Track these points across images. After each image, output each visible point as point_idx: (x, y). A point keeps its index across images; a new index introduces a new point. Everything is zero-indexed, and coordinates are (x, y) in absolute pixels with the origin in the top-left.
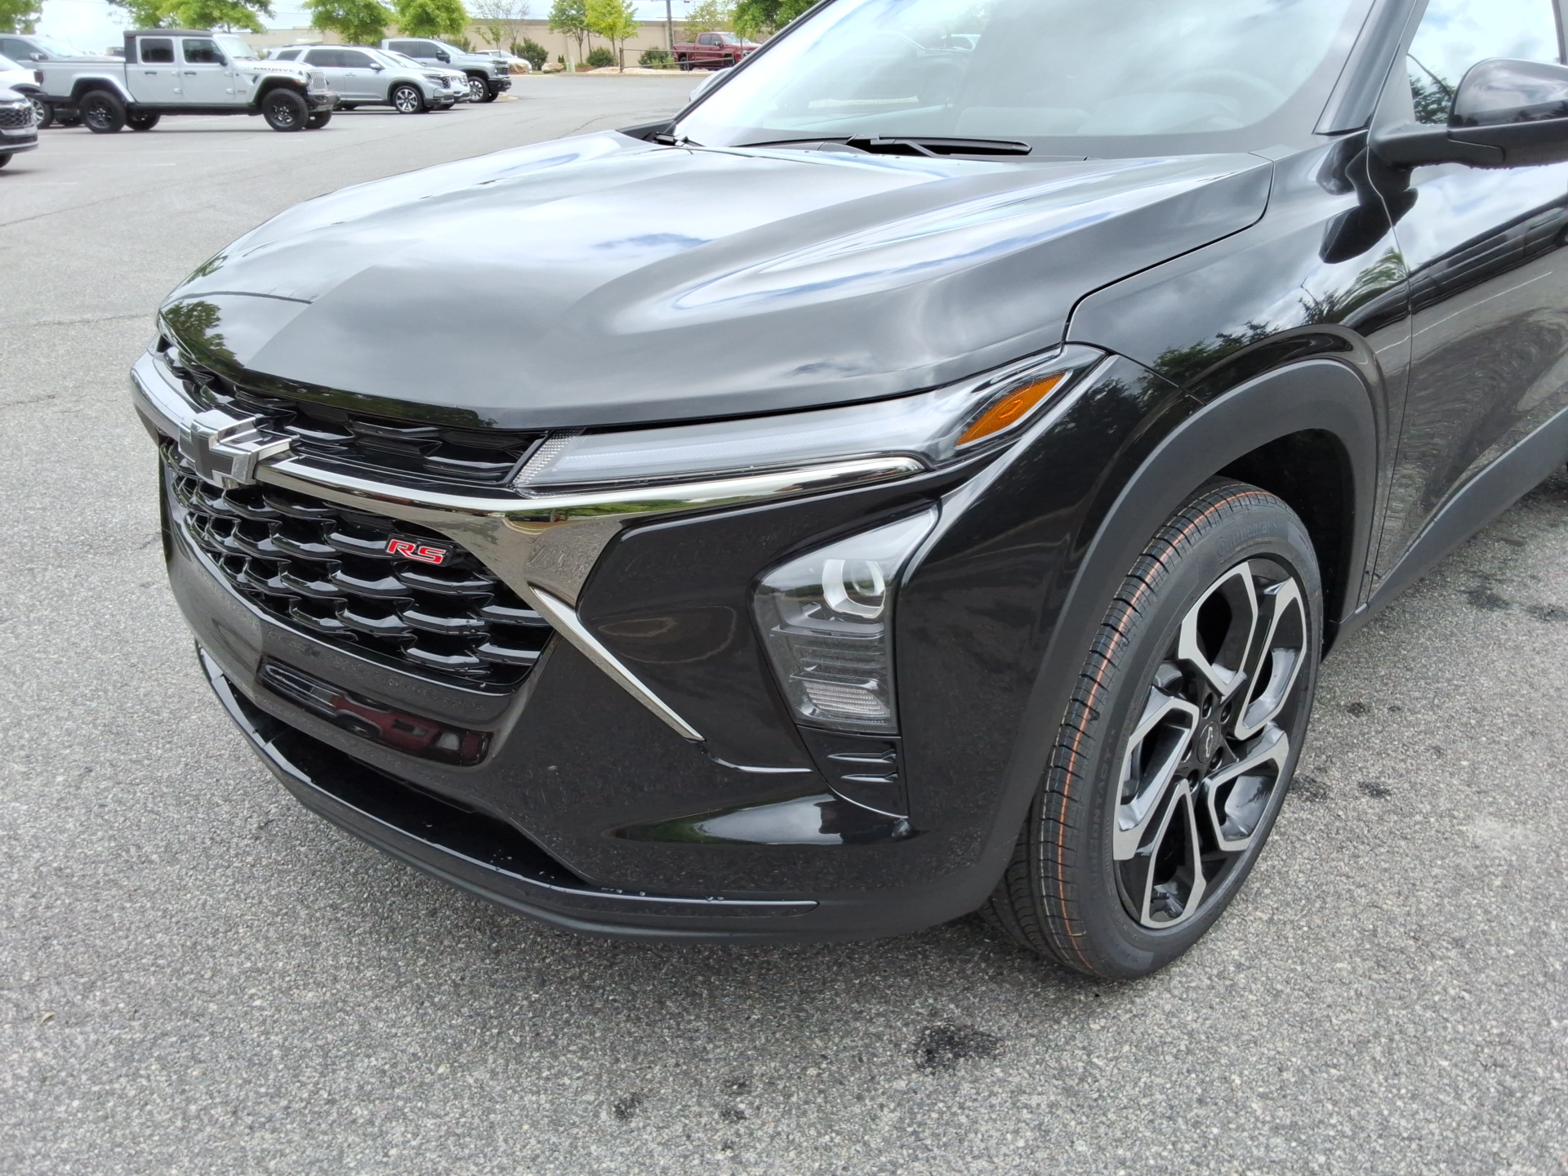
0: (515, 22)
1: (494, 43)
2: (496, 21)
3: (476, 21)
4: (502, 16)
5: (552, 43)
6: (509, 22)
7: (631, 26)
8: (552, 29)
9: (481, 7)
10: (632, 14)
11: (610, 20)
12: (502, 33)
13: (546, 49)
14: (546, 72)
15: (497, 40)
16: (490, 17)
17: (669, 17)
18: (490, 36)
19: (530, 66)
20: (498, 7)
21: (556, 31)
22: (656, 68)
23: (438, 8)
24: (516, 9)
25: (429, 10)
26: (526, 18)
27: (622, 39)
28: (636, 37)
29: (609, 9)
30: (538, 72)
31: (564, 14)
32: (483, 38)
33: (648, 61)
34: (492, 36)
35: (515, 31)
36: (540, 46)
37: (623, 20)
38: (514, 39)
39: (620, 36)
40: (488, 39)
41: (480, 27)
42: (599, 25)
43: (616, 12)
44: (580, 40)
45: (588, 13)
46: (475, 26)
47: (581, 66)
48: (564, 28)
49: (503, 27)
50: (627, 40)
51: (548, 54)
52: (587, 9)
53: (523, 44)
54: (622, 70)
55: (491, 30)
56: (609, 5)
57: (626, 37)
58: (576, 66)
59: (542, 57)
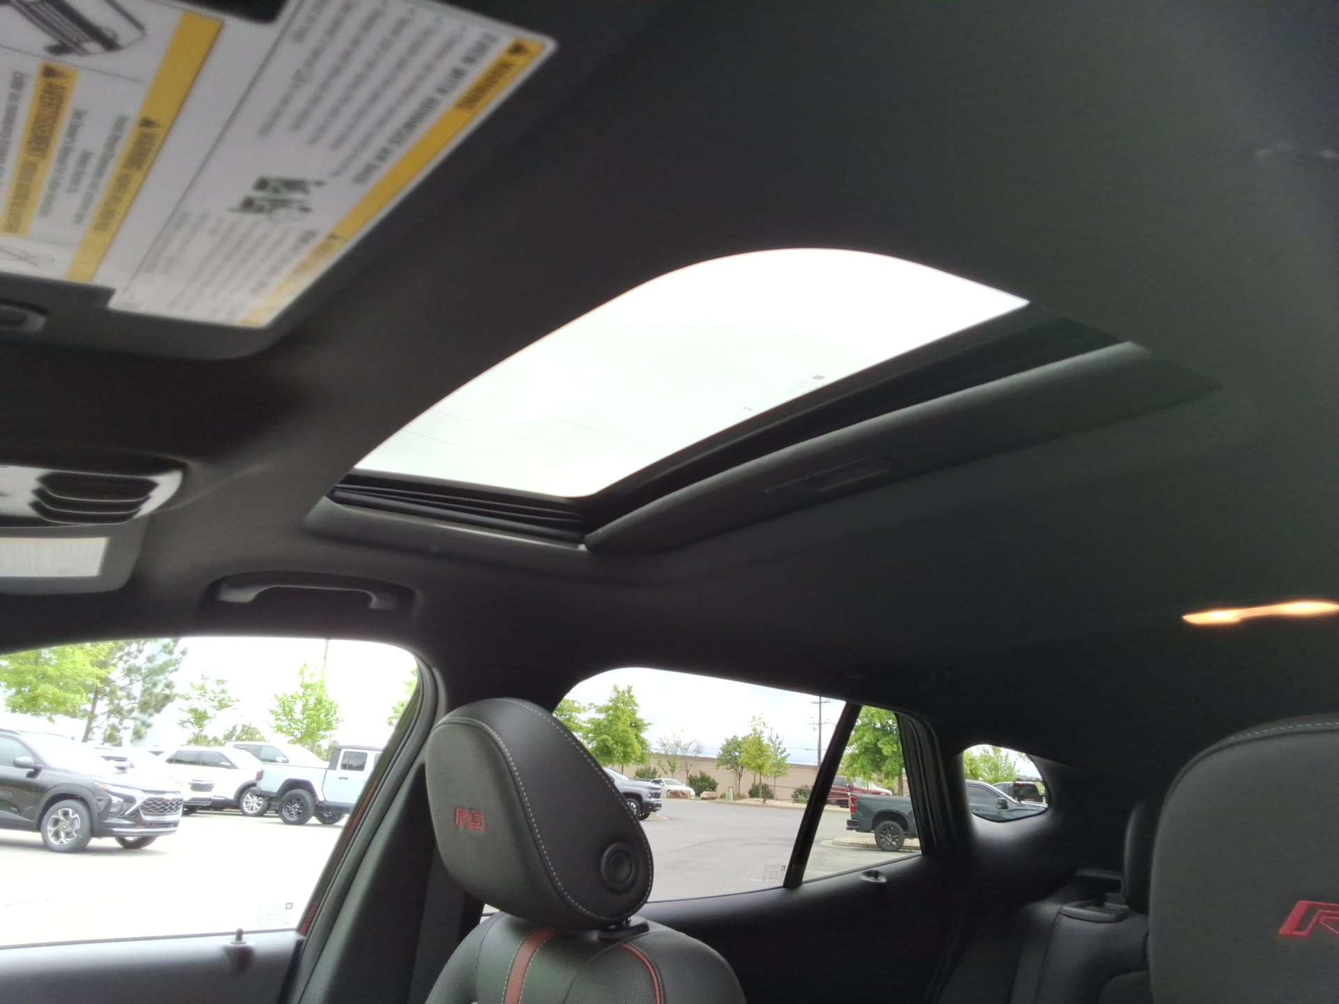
0: (691, 758)
1: (670, 773)
2: (675, 757)
3: (658, 755)
4: (679, 753)
5: (723, 777)
6: (684, 758)
7: (781, 767)
8: (718, 765)
9: (664, 745)
10: (784, 758)
11: (760, 762)
12: (678, 765)
13: (717, 781)
14: (703, 799)
15: (673, 771)
16: (670, 753)
18: (667, 768)
19: (693, 793)
20: (677, 746)
21: (721, 767)
22: (802, 801)
23: (617, 744)
24: (692, 748)
25: (609, 744)
26: (700, 755)
27: (775, 777)
28: (787, 776)
29: (759, 752)
30: (698, 798)
31: (730, 754)
32: (663, 769)
33: (799, 796)
34: (669, 767)
35: (691, 765)
36: (712, 778)
37: (771, 762)
38: (688, 771)
39: (769, 775)
40: (666, 769)
41: (660, 760)
42: (750, 764)
43: (764, 756)
44: (740, 776)
45: (742, 754)
46: (657, 759)
47: (738, 796)
48: (729, 766)
49: (680, 761)
50: (779, 778)
51: (717, 784)
52: (742, 752)
53: (699, 776)
54: (764, 801)
55: (669, 763)
56: (760, 749)
57: (778, 776)
58: (734, 796)
59: (713, 787)
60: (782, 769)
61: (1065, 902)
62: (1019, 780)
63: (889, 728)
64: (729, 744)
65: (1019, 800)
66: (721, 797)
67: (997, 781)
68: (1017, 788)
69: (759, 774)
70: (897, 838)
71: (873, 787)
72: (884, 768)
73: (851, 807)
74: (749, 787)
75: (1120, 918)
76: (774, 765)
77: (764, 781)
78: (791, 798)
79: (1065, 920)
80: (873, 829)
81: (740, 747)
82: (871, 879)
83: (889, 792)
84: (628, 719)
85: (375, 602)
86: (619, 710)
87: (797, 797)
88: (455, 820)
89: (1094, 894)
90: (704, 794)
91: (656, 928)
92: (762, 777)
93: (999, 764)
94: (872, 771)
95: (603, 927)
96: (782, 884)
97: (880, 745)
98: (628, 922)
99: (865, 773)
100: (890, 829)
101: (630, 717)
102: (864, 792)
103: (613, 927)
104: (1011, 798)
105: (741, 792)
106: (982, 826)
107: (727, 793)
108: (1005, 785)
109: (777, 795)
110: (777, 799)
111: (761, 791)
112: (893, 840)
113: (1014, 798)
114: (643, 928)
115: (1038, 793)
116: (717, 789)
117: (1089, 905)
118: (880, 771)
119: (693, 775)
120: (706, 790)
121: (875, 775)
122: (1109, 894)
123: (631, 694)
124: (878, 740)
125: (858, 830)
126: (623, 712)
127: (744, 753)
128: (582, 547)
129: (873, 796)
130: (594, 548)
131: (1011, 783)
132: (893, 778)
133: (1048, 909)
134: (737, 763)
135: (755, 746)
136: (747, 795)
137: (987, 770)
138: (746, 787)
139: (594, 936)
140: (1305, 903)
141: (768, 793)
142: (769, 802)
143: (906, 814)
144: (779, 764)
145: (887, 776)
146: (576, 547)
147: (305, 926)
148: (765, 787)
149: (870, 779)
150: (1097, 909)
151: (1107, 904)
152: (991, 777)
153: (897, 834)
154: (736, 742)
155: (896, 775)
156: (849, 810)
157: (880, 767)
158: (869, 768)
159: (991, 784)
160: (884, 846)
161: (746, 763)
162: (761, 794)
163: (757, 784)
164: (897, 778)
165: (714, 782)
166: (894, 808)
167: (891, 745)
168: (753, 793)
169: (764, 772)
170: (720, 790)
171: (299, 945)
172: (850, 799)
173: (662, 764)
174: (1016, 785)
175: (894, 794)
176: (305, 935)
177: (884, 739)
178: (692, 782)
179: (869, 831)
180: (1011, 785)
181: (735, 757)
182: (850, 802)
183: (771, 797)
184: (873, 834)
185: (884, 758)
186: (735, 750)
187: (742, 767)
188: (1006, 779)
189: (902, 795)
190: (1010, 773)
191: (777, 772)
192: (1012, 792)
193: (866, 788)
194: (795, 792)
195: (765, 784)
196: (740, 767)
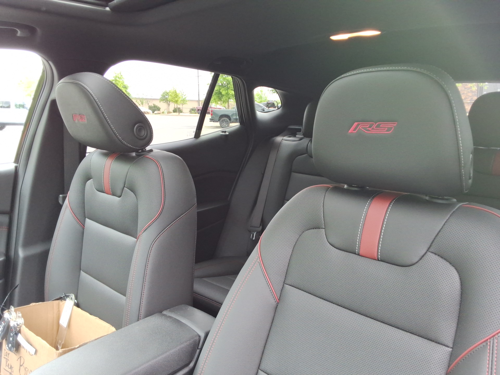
0: (149, 99)
1: (141, 105)
2: (143, 99)
5: (163, 106)
7: (184, 102)
8: (160, 101)
10: (185, 98)
11: (176, 99)
12: (144, 102)
13: (160, 107)
14: (155, 114)
15: (142, 104)
17: (199, 99)
19: (151, 112)
21: (161, 102)
22: (193, 113)
26: (152, 98)
27: (182, 105)
28: (187, 104)
29: (176, 96)
30: (153, 114)
31: (164, 97)
32: (138, 103)
33: (192, 111)
34: (141, 103)
35: (149, 102)
36: (158, 106)
37: (180, 99)
38: (148, 104)
39: (180, 104)
40: (140, 104)
41: (137, 100)
42: (172, 100)
43: (178, 97)
44: (169, 105)
45: (169, 97)
46: (135, 100)
47: (169, 112)
48: (164, 101)
49: (145, 100)
50: (184, 105)
51: (160, 108)
52: (169, 96)
53: (153, 105)
54: (179, 114)
55: (141, 101)
56: (176, 95)
57: (184, 104)
58: (167, 112)
59: (159, 109)
60: (185, 102)
61: (284, 136)
62: (269, 101)
63: (224, 85)
64: (164, 93)
65: (269, 108)
66: (162, 113)
67: (261, 102)
68: (268, 104)
69: (176, 104)
70: (227, 123)
71: (218, 106)
72: (222, 99)
73: (211, 114)
74: (173, 109)
75: (301, 139)
76: (182, 101)
77: (178, 106)
78: (189, 112)
79: (284, 142)
80: (219, 121)
81: (168, 94)
82: (224, 134)
83: (225, 108)
84: (121, 84)
85: (19, 33)
86: (117, 81)
87: (191, 112)
88: (73, 119)
89: (293, 133)
90: (156, 112)
91: (155, 151)
92: (178, 105)
93: (262, 96)
94: (218, 101)
95: (137, 151)
96: (193, 137)
97: (221, 91)
98: (145, 149)
99: (216, 102)
100: (225, 120)
101: (122, 84)
102: (215, 108)
103: (140, 151)
104: (266, 108)
105: (170, 111)
106: (260, 115)
107: (164, 111)
108: (264, 103)
109: (183, 111)
110: (184, 113)
111: (177, 110)
112: (226, 124)
113: (267, 107)
114: (151, 151)
115: (275, 105)
116: (161, 110)
117: (291, 136)
118: (221, 100)
119: (150, 105)
120: (156, 111)
121: (219, 102)
122: (297, 133)
123: (121, 74)
124: (220, 89)
125: (213, 122)
126: (119, 82)
127: (170, 96)
128: (108, 9)
129: (218, 110)
130: (113, 9)
131: (266, 102)
132: (226, 103)
133: (279, 139)
134: (167, 100)
135: (174, 93)
136: (172, 112)
137: (258, 98)
138: (171, 109)
139: (134, 154)
140: (357, 123)
141: (180, 111)
142: (181, 114)
143: (231, 115)
144: (184, 100)
145: (224, 102)
146: (105, 8)
147: (17, 160)
148: (179, 108)
149: (218, 104)
150: (294, 137)
151: (297, 136)
152: (259, 101)
153: (227, 122)
154: (167, 92)
155: (227, 102)
156: (210, 115)
157: (221, 99)
158: (217, 100)
159: (259, 103)
160: (223, 126)
161: (171, 100)
162: (177, 111)
163: (176, 107)
164: (227, 103)
165: (159, 108)
166: (226, 113)
167: (225, 90)
168: (175, 111)
169: (178, 103)
170: (162, 110)
171: (16, 167)
172: (210, 111)
173: (138, 101)
174: (267, 103)
175: (226, 109)
176: (18, 164)
177: (223, 89)
178: (150, 108)
179: (217, 122)
180: (266, 103)
181: (167, 98)
182: (211, 112)
183: (182, 112)
184: (219, 123)
185: (223, 96)
186: (166, 95)
187: (170, 102)
188: (264, 101)
189: (229, 109)
190: (266, 99)
191: (183, 103)
192: (266, 106)
193: (216, 107)
194: (190, 110)
195: (179, 107)
196: (169, 102)
